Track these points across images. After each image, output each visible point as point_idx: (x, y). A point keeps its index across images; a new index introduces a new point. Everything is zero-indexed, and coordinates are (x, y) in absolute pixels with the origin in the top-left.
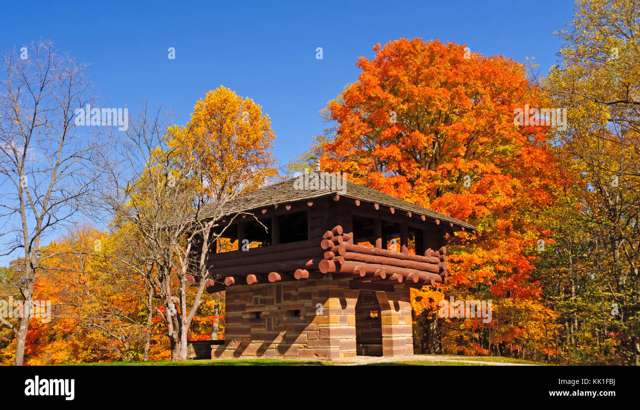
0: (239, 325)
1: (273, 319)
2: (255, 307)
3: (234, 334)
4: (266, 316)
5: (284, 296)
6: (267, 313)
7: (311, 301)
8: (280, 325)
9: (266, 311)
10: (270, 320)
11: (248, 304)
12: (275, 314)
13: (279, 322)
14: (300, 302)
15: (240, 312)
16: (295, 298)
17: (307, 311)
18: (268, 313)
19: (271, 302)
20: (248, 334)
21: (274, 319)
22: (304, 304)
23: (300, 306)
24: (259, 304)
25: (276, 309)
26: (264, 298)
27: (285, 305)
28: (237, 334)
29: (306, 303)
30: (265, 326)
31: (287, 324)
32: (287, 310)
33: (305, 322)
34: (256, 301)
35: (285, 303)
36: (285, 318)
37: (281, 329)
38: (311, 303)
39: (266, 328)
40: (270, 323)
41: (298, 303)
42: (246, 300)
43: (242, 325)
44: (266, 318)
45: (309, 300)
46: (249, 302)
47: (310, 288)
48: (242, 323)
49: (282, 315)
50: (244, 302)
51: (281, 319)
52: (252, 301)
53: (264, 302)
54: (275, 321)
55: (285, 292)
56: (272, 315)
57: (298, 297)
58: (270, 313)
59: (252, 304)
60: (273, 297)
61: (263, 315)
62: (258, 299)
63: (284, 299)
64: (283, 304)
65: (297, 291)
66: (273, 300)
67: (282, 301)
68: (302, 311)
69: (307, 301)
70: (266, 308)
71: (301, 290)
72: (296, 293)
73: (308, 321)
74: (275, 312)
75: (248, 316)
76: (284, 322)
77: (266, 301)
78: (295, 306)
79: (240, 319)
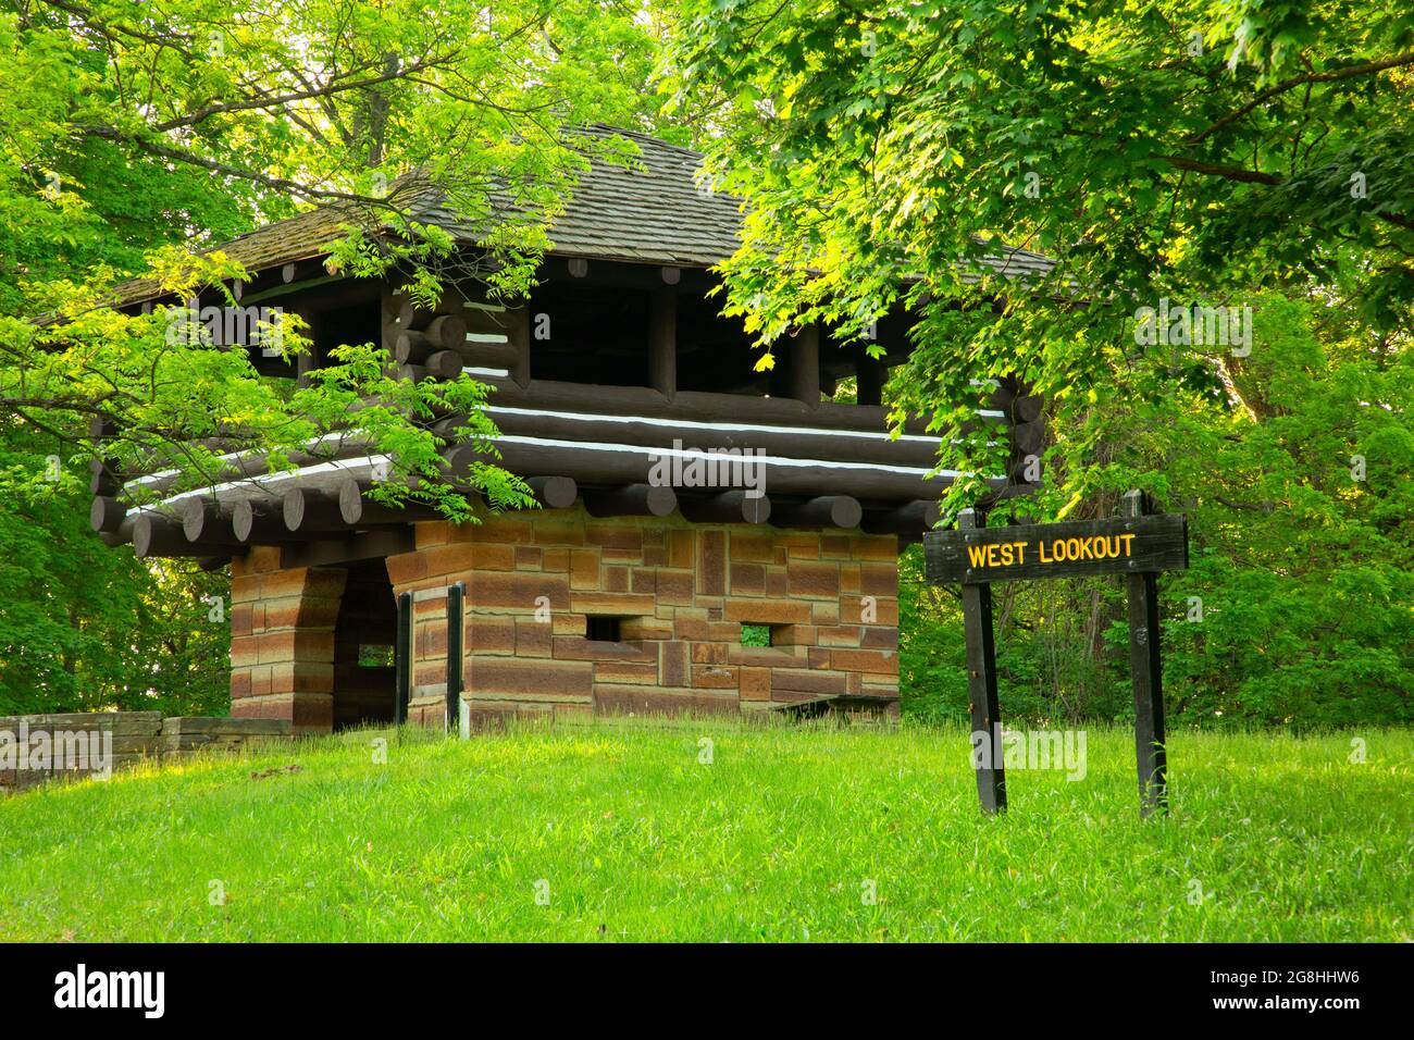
0: (543, 660)
1: (687, 651)
2: (613, 599)
3: (523, 690)
4: (660, 634)
5: (734, 569)
6: (661, 624)
7: (836, 599)
8: (718, 671)
9: (654, 616)
10: (674, 651)
11: (577, 586)
12: (697, 631)
13: (711, 660)
14: (793, 600)
16: (776, 586)
17: (819, 633)
18: (670, 625)
19: (683, 588)
20: (580, 692)
21: (695, 651)
22: (810, 608)
23: (796, 611)
24: (630, 588)
25: (703, 613)
26: (650, 569)
27: (737, 604)
28: (532, 692)
29: (815, 604)
30: (657, 667)
31: (743, 668)
32: (744, 619)
33: (812, 664)
34: (617, 577)
35: (736, 597)
36: (735, 648)
37: (717, 683)
38: (837, 606)
39: (661, 676)
40: (674, 662)
41: (788, 602)
42: (570, 571)
43: (553, 658)
44: (661, 643)
45: (829, 598)
46: (583, 579)
47: (833, 556)
48: (553, 651)
49: (724, 636)
50: (564, 577)
51: (721, 648)
52: (596, 577)
53: (651, 585)
54: (697, 654)
55: (740, 561)
56: (686, 634)
57: (789, 583)
58: (675, 627)
59: (599, 586)
60: (691, 572)
61: (644, 630)
62: (625, 573)
63: (732, 584)
64: (729, 599)
65: (783, 560)
66: (690, 582)
67: (727, 590)
68: (804, 628)
69: (822, 598)
70: (659, 608)
71: (798, 560)
72: (782, 569)
73: (821, 662)
74: (699, 625)
75: (582, 629)
76: (734, 661)
77: (659, 581)
78: (777, 610)
79: (540, 637)
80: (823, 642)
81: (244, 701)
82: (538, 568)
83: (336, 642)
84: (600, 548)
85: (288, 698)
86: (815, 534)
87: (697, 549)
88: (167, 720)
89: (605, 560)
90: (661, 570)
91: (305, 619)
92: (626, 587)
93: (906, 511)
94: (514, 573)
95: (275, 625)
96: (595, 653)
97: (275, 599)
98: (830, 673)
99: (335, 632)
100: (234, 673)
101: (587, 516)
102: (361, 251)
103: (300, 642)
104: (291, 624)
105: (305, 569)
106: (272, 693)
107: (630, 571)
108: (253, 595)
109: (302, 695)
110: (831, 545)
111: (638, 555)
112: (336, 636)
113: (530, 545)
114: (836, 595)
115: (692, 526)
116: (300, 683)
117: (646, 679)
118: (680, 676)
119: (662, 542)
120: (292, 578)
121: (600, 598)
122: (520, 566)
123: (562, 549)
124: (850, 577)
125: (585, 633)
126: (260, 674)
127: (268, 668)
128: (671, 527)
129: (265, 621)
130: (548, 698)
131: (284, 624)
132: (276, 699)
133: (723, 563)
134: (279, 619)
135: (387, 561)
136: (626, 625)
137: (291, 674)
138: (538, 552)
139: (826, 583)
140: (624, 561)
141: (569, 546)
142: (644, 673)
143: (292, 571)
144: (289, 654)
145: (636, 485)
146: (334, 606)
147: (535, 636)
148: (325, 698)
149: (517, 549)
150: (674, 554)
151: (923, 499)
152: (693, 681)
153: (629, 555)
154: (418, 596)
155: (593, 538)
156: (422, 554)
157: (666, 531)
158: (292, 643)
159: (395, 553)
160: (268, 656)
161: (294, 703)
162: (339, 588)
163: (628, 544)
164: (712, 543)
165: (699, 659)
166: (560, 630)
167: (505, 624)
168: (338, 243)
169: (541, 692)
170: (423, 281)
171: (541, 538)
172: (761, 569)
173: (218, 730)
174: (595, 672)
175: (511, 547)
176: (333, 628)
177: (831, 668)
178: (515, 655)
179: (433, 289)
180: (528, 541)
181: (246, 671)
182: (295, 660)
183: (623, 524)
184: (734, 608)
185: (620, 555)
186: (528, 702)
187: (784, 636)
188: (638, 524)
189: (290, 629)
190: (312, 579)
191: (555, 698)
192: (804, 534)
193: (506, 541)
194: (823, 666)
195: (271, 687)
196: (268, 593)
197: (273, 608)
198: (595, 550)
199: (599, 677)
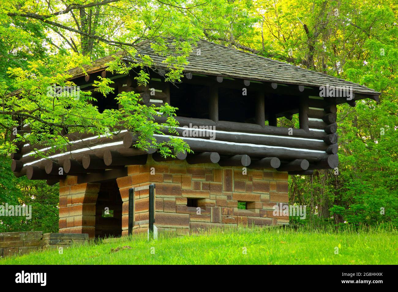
0: (173, 213)
1: (220, 211)
2: (196, 192)
3: (166, 224)
4: (211, 204)
5: (235, 183)
6: (211, 201)
7: (269, 193)
8: (230, 217)
9: (209, 198)
10: (216, 210)
11: (184, 188)
12: (223, 204)
13: (228, 214)
14: (254, 193)
15: (173, 196)
16: (249, 189)
17: (263, 205)
18: (214, 201)
19: (218, 189)
20: (185, 224)
21: (223, 210)
22: (260, 196)
23: (255, 197)
24: (201, 189)
25: (224, 197)
26: (208, 182)
27: (236, 195)
28: (170, 224)
29: (262, 195)
30: (210, 216)
31: (239, 216)
32: (239, 200)
33: (261, 216)
34: (197, 185)
35: (236, 192)
36: (236, 210)
37: (231, 222)
38: (269, 195)
39: (212, 219)
40: (216, 214)
41: (253, 194)
42: (182, 182)
43: (176, 213)
44: (212, 208)
45: (266, 193)
46: (186, 185)
47: (267, 179)
48: (176, 210)
49: (232, 206)
50: (180, 185)
51: (231, 210)
52: (190, 185)
53: (209, 188)
54: (223, 211)
55: (237, 180)
56: (220, 205)
57: (253, 187)
58: (216, 202)
59: (191, 188)
60: (221, 183)
61: (206, 203)
62: (200, 183)
63: (235, 188)
64: (234, 193)
65: (251, 180)
66: (221, 187)
67: (233, 190)
68: (258, 203)
69: (264, 193)
70: (211, 195)
71: (256, 180)
72: (251, 183)
73: (265, 215)
74: (224, 202)
75: (186, 203)
76: (235, 214)
77: (211, 186)
78: (249, 197)
79: (172, 206)
80: (265, 208)
81: (64, 229)
82: (171, 181)
83: (96, 209)
84: (191, 175)
85: (80, 228)
86: (262, 171)
87: (223, 176)
88: (44, 234)
89: (193, 179)
90: (212, 183)
91: (86, 201)
92: (200, 188)
93: (293, 163)
94: (163, 183)
95: (76, 203)
96: (191, 211)
97: (75, 194)
98: (267, 219)
99: (96, 205)
100: (60, 220)
101: (187, 164)
102: (119, 66)
103: (84, 209)
104: (81, 202)
105: (87, 183)
106: (74, 226)
107: (201, 183)
108: (67, 193)
109: (85, 227)
110: (267, 175)
111: (204, 177)
112: (96, 207)
113: (168, 174)
114: (268, 192)
115: (221, 168)
116: (84, 223)
117: (207, 220)
118: (218, 219)
119: (212, 173)
120: (82, 187)
121: (191, 192)
122: (165, 181)
123: (179, 175)
124: (273, 186)
125: (187, 204)
126: (70, 220)
127: (73, 218)
128: (215, 168)
129: (72, 202)
130: (174, 226)
131: (78, 203)
132: (75, 228)
133: (232, 181)
134: (77, 201)
135: (117, 180)
136: (200, 202)
137: (81, 219)
138: (171, 176)
139: (265, 187)
140: (199, 179)
141: (181, 174)
142: (206, 218)
143: (82, 184)
144: (80, 213)
145: (205, 153)
146: (95, 196)
147: (170, 205)
148: (92, 228)
149: (164, 175)
150: (216, 177)
151: (299, 159)
152: (222, 221)
153: (201, 177)
154: (136, 190)
155: (189, 171)
156: (130, 177)
157: (213, 169)
158: (82, 209)
159: (120, 177)
160: (72, 213)
161: (82, 229)
162: (98, 190)
163: (201, 174)
164: (228, 174)
165: (224, 213)
166: (178, 203)
167: (160, 201)
168: (111, 62)
169: (172, 224)
170: (142, 76)
171: (172, 171)
172: (244, 183)
173: (63, 238)
174: (190, 217)
175: (162, 174)
176: (95, 204)
177: (267, 217)
178: (164, 212)
179: (146, 79)
180: (167, 172)
181: (64, 219)
182: (83, 215)
183: (199, 167)
184: (236, 196)
185: (198, 177)
186: (168, 228)
187: (251, 206)
188: (204, 166)
189: (81, 204)
190: (89, 187)
191: (177, 226)
192: (258, 171)
193: (161, 172)
194: (265, 216)
195: (74, 224)
196: (73, 192)
197: (74, 197)
198: (189, 176)
199: (191, 219)
